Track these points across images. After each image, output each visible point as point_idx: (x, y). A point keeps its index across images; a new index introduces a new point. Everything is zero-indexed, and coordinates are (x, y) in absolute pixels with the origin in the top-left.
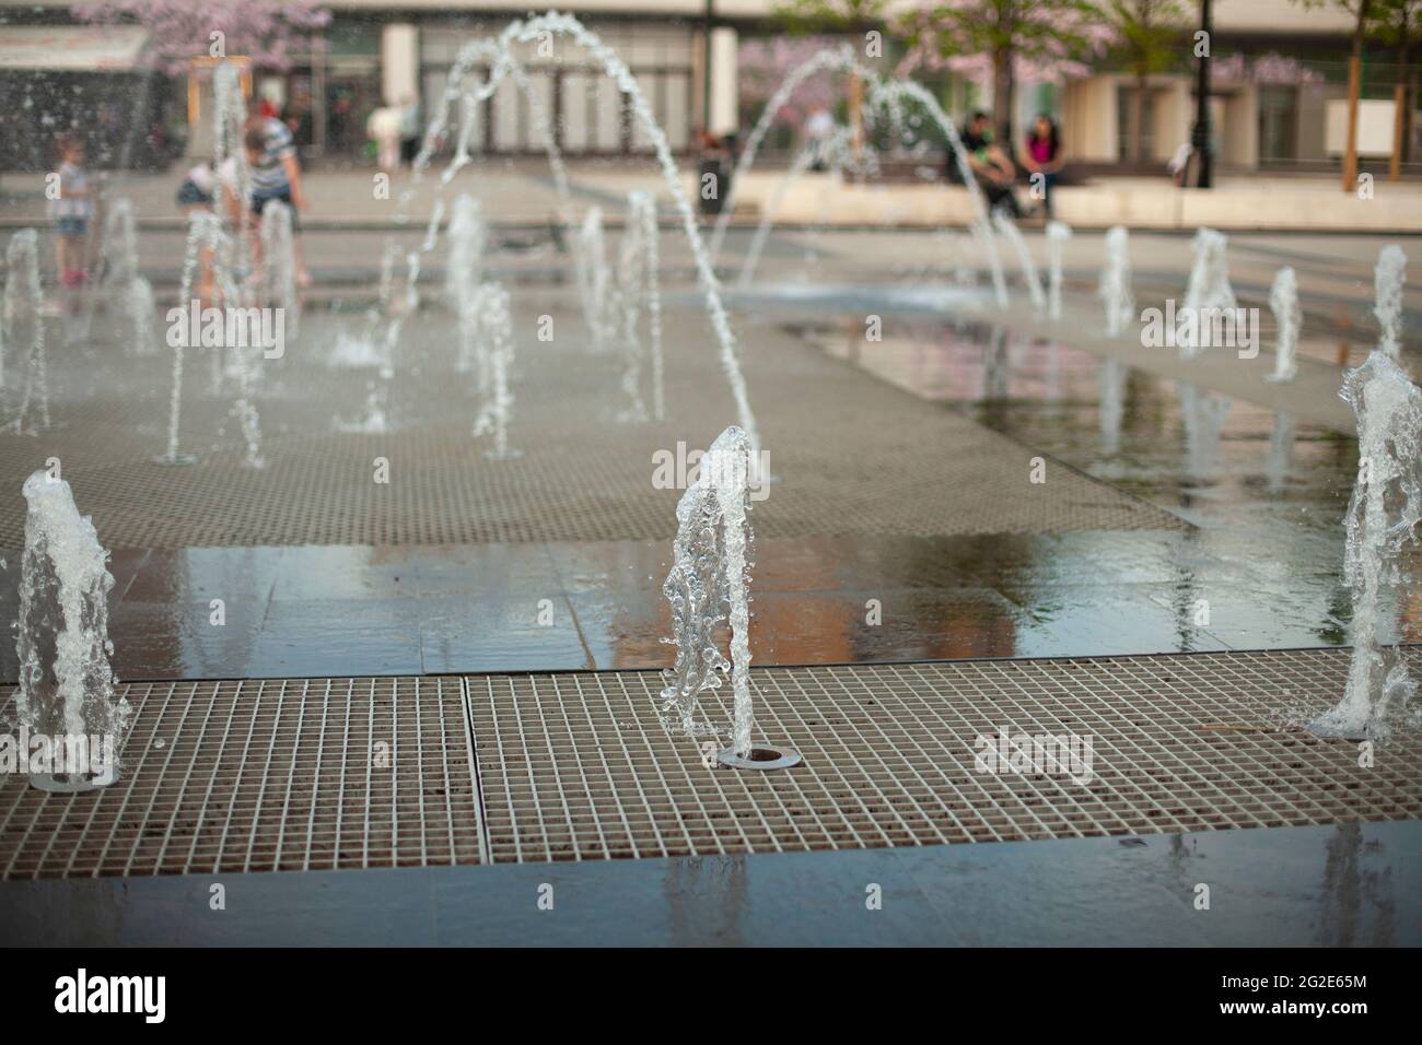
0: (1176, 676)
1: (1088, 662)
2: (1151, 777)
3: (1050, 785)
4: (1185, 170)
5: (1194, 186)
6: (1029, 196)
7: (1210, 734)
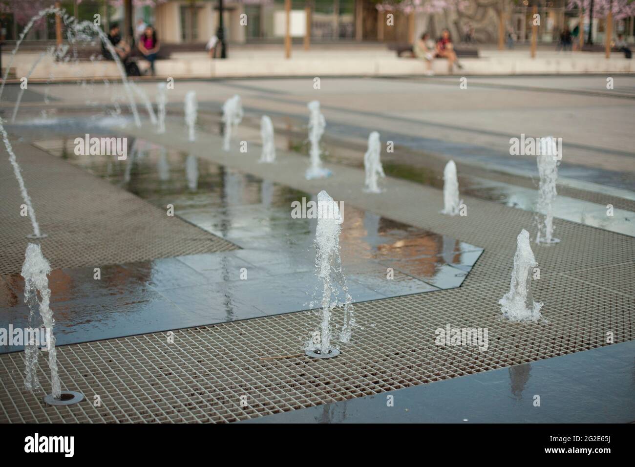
0: (244, 332)
1: (205, 328)
2: (241, 389)
3: (198, 398)
4: (215, 49)
5: (219, 58)
6: (143, 65)
7: (263, 362)
